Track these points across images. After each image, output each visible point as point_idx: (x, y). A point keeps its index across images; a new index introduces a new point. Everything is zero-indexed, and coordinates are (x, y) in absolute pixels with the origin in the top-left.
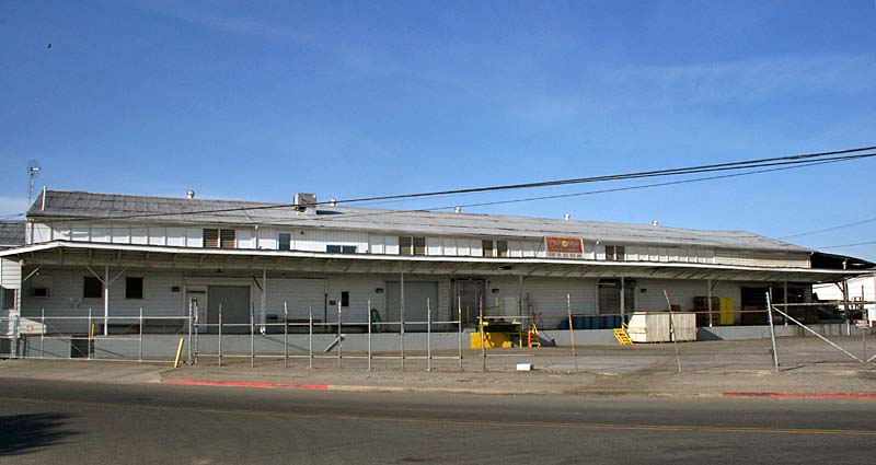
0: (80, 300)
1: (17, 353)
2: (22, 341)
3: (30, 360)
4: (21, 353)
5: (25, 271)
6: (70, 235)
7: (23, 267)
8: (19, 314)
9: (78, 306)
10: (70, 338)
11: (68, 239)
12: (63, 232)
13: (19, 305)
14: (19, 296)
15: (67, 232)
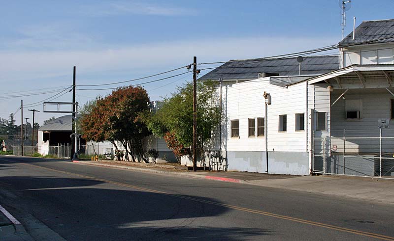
0: (388, 121)
1: (328, 170)
2: (333, 160)
3: (339, 176)
4: (332, 170)
5: (333, 96)
6: (377, 60)
7: (331, 92)
8: (329, 135)
9: (386, 127)
10: (373, 157)
11: (376, 63)
12: (370, 58)
13: (329, 127)
14: (329, 119)
15: (374, 58)
